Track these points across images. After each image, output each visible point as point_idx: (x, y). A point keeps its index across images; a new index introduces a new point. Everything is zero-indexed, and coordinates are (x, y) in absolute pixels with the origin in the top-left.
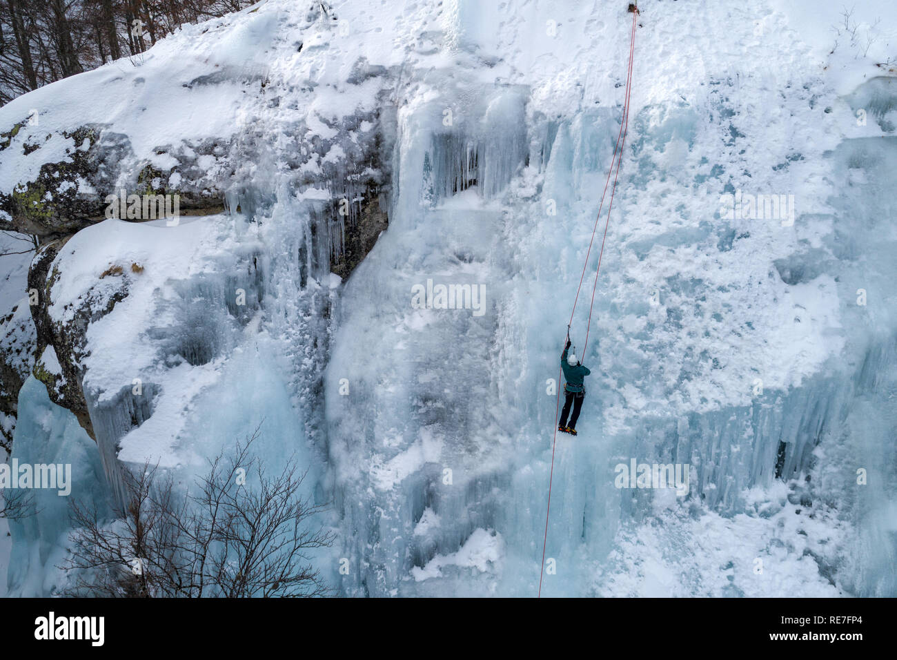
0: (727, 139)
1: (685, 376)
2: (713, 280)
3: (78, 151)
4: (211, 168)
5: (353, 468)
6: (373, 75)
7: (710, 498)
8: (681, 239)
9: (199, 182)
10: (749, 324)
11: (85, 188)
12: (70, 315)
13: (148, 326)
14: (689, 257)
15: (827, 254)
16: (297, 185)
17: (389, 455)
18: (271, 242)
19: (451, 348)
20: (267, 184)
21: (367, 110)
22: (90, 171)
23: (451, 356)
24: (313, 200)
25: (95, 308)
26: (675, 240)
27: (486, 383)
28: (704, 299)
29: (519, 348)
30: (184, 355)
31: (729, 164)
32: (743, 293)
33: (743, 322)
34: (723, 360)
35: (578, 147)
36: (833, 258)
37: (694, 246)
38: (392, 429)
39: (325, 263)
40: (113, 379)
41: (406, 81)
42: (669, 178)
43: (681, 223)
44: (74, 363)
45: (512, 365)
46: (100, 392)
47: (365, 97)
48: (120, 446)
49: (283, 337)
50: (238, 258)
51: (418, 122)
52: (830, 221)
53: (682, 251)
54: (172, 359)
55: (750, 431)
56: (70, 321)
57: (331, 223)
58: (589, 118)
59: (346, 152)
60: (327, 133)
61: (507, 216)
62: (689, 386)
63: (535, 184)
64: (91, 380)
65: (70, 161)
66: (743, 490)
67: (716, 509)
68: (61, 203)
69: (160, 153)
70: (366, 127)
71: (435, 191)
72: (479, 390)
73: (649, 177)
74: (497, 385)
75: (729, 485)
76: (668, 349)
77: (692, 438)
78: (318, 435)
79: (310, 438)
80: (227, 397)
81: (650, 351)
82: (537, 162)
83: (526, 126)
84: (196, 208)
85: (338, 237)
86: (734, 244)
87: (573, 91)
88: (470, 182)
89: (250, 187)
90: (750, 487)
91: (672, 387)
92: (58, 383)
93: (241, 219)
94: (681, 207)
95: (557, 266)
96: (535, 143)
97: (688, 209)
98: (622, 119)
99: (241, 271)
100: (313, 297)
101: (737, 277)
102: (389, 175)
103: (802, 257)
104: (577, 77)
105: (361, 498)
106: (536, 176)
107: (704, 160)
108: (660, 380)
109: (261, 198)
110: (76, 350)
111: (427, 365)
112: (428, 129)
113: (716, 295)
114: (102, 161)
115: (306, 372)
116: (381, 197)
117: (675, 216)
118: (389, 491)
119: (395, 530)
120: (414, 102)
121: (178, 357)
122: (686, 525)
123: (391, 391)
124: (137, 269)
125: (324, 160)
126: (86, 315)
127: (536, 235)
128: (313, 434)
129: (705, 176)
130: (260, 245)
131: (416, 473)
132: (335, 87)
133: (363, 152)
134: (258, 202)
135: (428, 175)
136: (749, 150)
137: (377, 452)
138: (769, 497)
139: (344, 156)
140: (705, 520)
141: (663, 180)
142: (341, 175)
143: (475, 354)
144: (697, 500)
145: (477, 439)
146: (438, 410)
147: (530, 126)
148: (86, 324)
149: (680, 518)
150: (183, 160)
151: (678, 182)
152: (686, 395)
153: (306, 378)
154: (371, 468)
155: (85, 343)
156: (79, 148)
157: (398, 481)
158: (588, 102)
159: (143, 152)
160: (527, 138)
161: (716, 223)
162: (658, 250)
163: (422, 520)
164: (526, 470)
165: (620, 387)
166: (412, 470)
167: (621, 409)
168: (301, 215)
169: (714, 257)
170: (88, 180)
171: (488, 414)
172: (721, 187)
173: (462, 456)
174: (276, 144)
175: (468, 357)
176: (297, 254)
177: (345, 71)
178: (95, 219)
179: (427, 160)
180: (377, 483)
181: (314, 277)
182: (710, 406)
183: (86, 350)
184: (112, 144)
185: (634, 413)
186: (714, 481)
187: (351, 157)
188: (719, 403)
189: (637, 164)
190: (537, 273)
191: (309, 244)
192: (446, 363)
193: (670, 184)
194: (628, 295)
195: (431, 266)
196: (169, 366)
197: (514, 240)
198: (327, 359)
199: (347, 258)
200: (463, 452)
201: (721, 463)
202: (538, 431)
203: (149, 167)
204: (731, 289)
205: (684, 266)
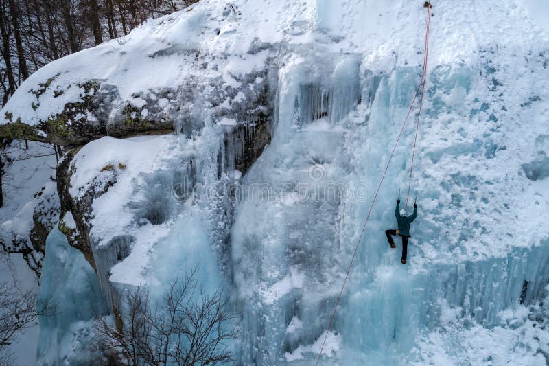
0: (491, 87)
1: (463, 237)
2: (482, 177)
3: (87, 96)
4: (166, 106)
5: (248, 290)
6: (264, 49)
7: (478, 316)
9: (159, 114)
10: (506, 205)
11: (91, 118)
12: (82, 194)
13: (129, 201)
16: (217, 116)
17: (271, 282)
18: (201, 151)
19: (310, 217)
20: (199, 116)
21: (260, 70)
22: (94, 108)
23: (310, 222)
24: (225, 125)
25: (97, 190)
26: (457, 151)
27: (332, 239)
28: (476, 189)
29: (354, 218)
30: (149, 219)
31: (492, 103)
32: (502, 185)
33: (501, 204)
35: (393, 92)
37: (470, 155)
38: (273, 267)
39: (232, 163)
40: (107, 232)
41: (284, 52)
42: (453, 111)
43: (461, 140)
44: (85, 222)
45: (349, 228)
46: (100, 240)
47: (258, 62)
48: (111, 272)
49: (207, 208)
50: (181, 161)
51: (292, 77)
54: (142, 221)
55: (505, 274)
56: (82, 197)
57: (236, 139)
58: (401, 73)
59: (246, 96)
60: (235, 84)
61: (346, 135)
62: (466, 244)
63: (365, 115)
64: (95, 233)
65: (82, 101)
66: (500, 311)
67: (481, 323)
68: (77, 126)
69: (136, 97)
70: (259, 80)
71: (301, 120)
72: (328, 243)
73: (439, 111)
74: (339, 241)
75: (490, 308)
77: (467, 278)
78: (227, 268)
79: (222, 270)
80: (174, 245)
81: (440, 221)
82: (366, 101)
83: (360, 79)
84: (156, 130)
85: (240, 148)
87: (390, 57)
88: (323, 114)
89: (188, 118)
90: (504, 309)
91: (454, 245)
92: (74, 234)
93: (183, 136)
94: (461, 130)
95: (378, 167)
96: (365, 89)
97: (466, 131)
98: (422, 74)
99: (183, 168)
102: (272, 110)
103: (540, 162)
104: (392, 48)
105: (254, 308)
106: (365, 110)
107: (476, 100)
108: (447, 240)
109: (195, 124)
110: (86, 214)
111: (294, 227)
112: (298, 81)
114: (101, 101)
115: (220, 230)
116: (267, 123)
117: (457, 135)
118: (271, 305)
119: (275, 329)
120: (289, 65)
121: (145, 220)
122: (461, 333)
123: (273, 243)
124: (122, 167)
125: (233, 101)
126: (92, 194)
127: (365, 148)
128: (224, 267)
129: (477, 110)
130: (194, 152)
131: (288, 294)
132: (240, 56)
133: (257, 96)
134: (194, 126)
135: (297, 110)
136: (505, 95)
137: (264, 281)
138: (516, 316)
139: (245, 98)
140: (474, 330)
141: (449, 113)
142: (243, 110)
143: (325, 221)
144: (469, 317)
145: (326, 274)
146: (301, 255)
147: (362, 79)
148: (92, 199)
149: (458, 328)
150: (149, 101)
151: (459, 114)
152: (464, 250)
154: (260, 291)
155: (91, 211)
156: (88, 94)
157: (277, 299)
158: (400, 63)
159: (126, 97)
160: (361, 86)
162: (446, 157)
163: (291, 323)
164: (358, 295)
165: (420, 244)
166: (285, 293)
167: (421, 259)
168: (219, 134)
169: (483, 162)
170: (93, 113)
171: (333, 259)
173: (316, 284)
174: (205, 91)
175: (321, 223)
176: (216, 158)
177: (246, 46)
178: (97, 136)
179: (296, 101)
180: (263, 300)
181: (225, 172)
182: (480, 258)
183: (92, 215)
184: (107, 92)
185: (429, 261)
186: (481, 305)
187: (250, 99)
188: (486, 255)
189: (432, 103)
190: (366, 170)
191: (223, 152)
192: (307, 226)
193: (453, 115)
194: (426, 186)
195: (297, 166)
196: (140, 225)
197: (350, 150)
198: (232, 223)
199: (245, 161)
200: (317, 282)
201: (486, 294)
202: (365, 270)
203: (129, 105)
204: (494, 182)
205: (463, 168)
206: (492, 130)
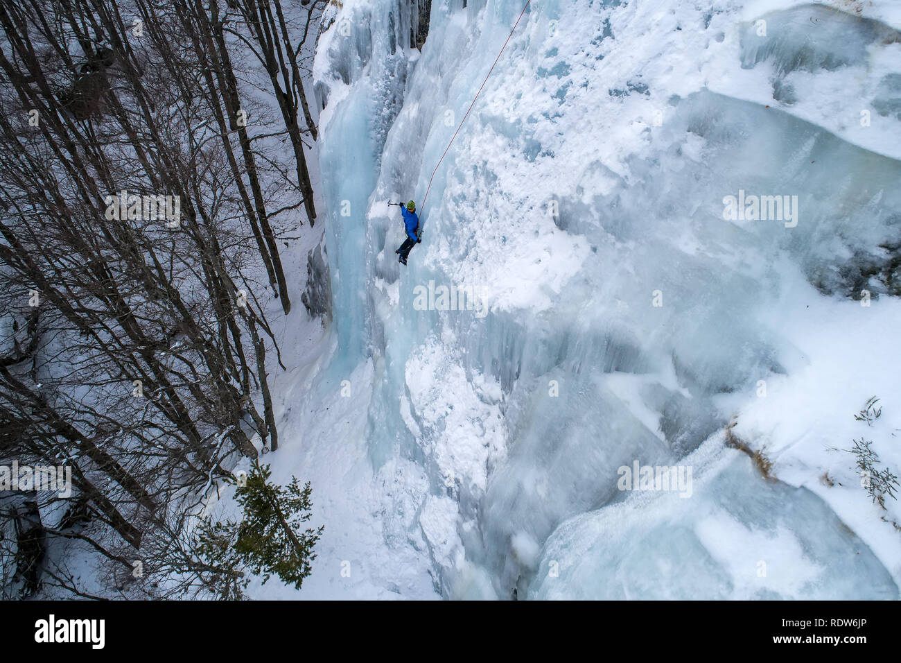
15: (593, 216)
25: (325, 25)
36: (598, 224)
39: (406, 37)
49: (375, 85)
52: (614, 183)
86: (538, 158)
100: (397, 63)
101: (516, 190)
103: (571, 204)
124: (340, 5)
138: (483, 387)
148: (321, 33)
153: (383, 122)
161: (526, 126)
172: (554, 91)
206: (546, 115)
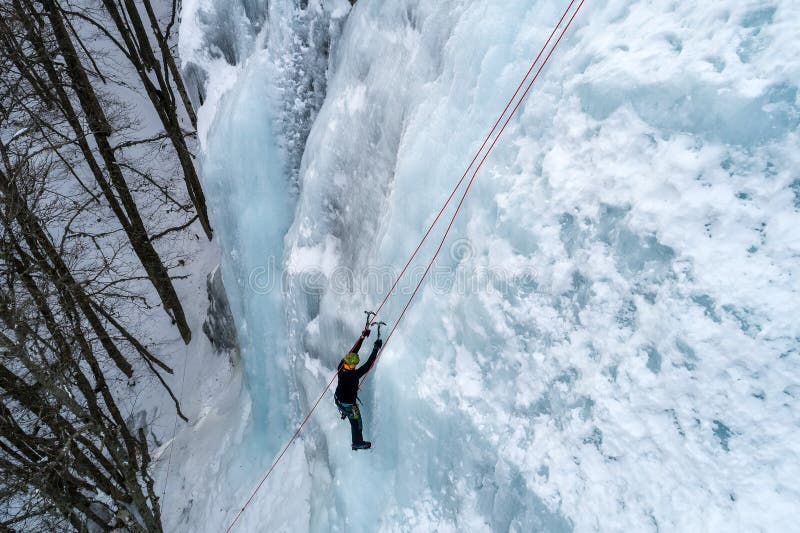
2: (696, 271)
8: (691, 116)
10: (722, 431)
14: (676, 179)
28: (651, 298)
33: (707, 413)
34: (611, 444)
37: (712, 152)
43: (718, 64)
53: (680, 153)
76: (537, 343)
100: (312, 23)
113: (676, 308)
162: (623, 125)
196: (211, 55)
204: (728, 321)
205: (650, 195)
